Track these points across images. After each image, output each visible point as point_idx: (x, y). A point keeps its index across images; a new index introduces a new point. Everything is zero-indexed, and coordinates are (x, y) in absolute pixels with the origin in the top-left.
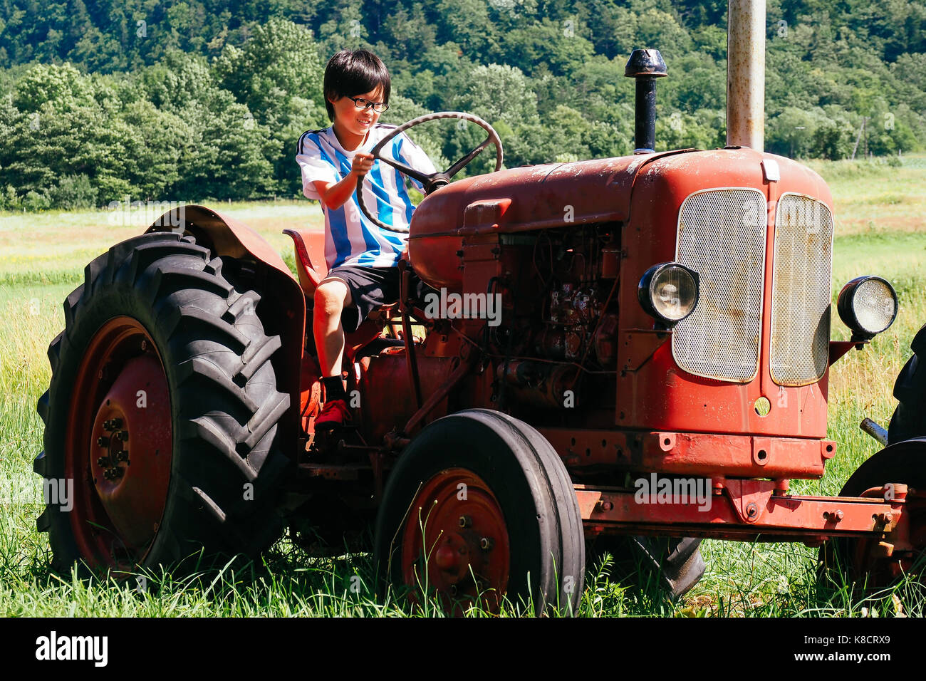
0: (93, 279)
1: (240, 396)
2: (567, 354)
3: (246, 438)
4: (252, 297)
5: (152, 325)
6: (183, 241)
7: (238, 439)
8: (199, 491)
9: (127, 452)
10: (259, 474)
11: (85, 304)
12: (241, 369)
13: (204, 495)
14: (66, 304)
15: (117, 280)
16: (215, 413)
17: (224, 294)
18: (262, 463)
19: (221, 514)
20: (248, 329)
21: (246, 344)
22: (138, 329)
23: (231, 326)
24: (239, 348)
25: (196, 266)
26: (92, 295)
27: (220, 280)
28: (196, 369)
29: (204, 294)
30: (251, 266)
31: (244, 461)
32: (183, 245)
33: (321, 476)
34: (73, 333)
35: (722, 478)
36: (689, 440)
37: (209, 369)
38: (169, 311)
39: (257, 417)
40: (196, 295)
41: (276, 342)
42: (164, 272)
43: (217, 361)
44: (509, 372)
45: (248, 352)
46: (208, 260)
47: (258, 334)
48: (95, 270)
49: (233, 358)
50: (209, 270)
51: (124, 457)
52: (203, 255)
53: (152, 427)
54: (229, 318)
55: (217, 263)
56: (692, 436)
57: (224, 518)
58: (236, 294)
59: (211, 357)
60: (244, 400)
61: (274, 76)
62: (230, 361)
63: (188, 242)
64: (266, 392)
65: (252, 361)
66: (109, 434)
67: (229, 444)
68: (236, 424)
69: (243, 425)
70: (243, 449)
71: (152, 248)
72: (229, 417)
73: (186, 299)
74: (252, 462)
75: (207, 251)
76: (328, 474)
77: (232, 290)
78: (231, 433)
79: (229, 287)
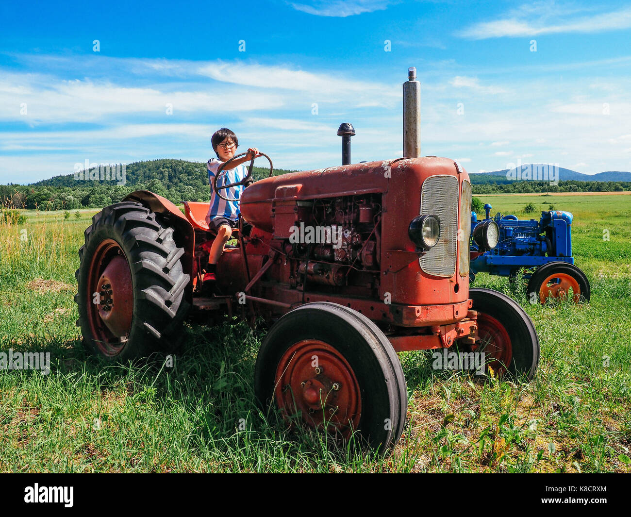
0: (96, 222)
1: (166, 278)
2: (336, 259)
3: (170, 298)
4: (170, 230)
5: (122, 244)
6: (136, 205)
7: (166, 299)
8: (147, 324)
9: (112, 300)
10: (176, 314)
11: (93, 233)
12: (167, 265)
13: (150, 327)
14: (85, 233)
15: (106, 222)
16: (154, 287)
17: (157, 229)
18: (177, 308)
19: (158, 334)
20: (168, 245)
21: (168, 253)
22: (116, 244)
23: (161, 245)
24: (165, 255)
25: (143, 217)
26: (96, 229)
27: (154, 223)
28: (144, 266)
29: (147, 229)
30: (168, 216)
31: (169, 309)
32: (136, 207)
33: (204, 309)
34: (88, 245)
35: (439, 327)
36: (428, 309)
37: (150, 266)
38: (130, 238)
39: (175, 287)
40: (143, 230)
41: (182, 251)
42: (127, 219)
43: (155, 262)
44: (309, 268)
45: (170, 257)
46: (148, 214)
47: (173, 247)
48: (97, 218)
49: (162, 260)
50: (149, 218)
51: (111, 302)
52: (146, 212)
53: (123, 289)
54: (159, 241)
55: (153, 215)
56: (429, 307)
57: (160, 336)
58: (163, 229)
59: (152, 260)
60: (168, 280)
61: (155, 187)
62: (160, 261)
63: (139, 206)
64: (178, 275)
65: (172, 261)
66: (104, 290)
67: (161, 301)
68: (165, 291)
69: (168, 292)
70: (168, 303)
71: (122, 209)
72: (161, 288)
73: (138, 232)
74: (173, 309)
75: (148, 210)
76: (207, 308)
77: (160, 228)
78: (162, 296)
79: (159, 226)
